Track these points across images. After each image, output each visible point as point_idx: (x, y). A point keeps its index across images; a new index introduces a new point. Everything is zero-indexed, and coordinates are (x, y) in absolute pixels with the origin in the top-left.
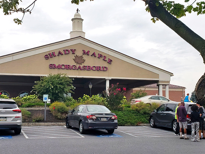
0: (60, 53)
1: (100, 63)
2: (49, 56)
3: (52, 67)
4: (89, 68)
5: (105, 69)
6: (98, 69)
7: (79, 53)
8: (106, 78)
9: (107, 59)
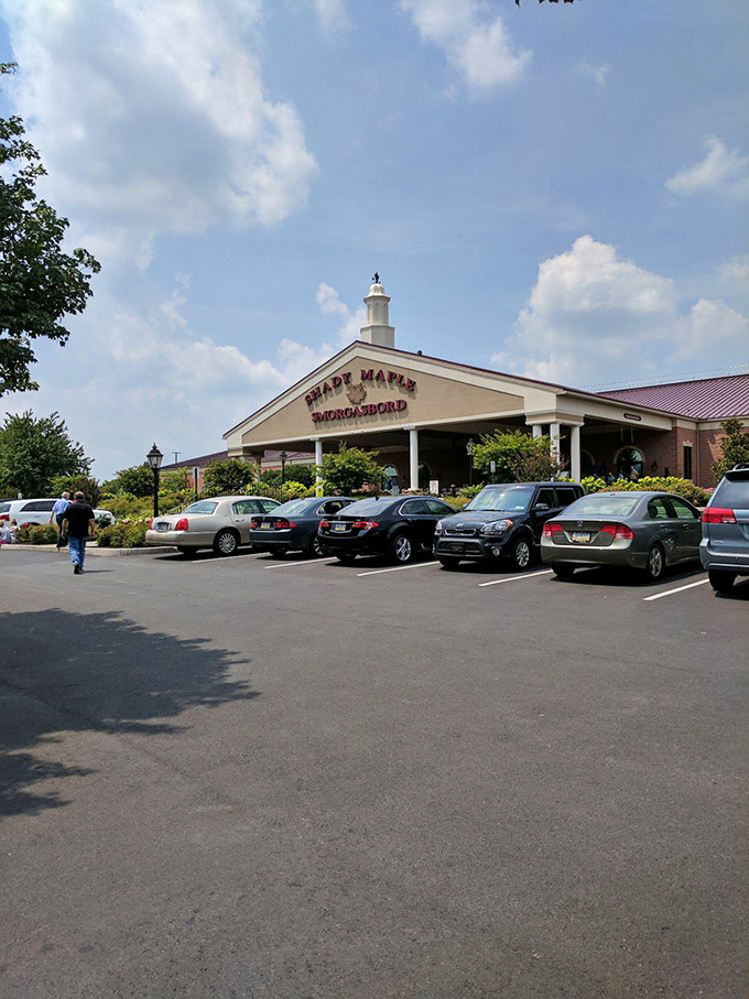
0: (326, 388)
1: (392, 394)
2: (313, 397)
3: (318, 418)
4: (371, 411)
5: (401, 407)
6: (388, 408)
7: (356, 380)
8: (405, 426)
9: (405, 381)
